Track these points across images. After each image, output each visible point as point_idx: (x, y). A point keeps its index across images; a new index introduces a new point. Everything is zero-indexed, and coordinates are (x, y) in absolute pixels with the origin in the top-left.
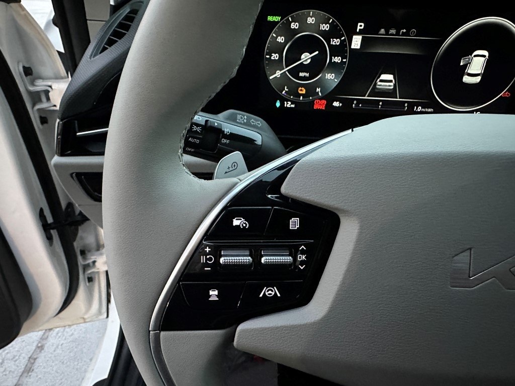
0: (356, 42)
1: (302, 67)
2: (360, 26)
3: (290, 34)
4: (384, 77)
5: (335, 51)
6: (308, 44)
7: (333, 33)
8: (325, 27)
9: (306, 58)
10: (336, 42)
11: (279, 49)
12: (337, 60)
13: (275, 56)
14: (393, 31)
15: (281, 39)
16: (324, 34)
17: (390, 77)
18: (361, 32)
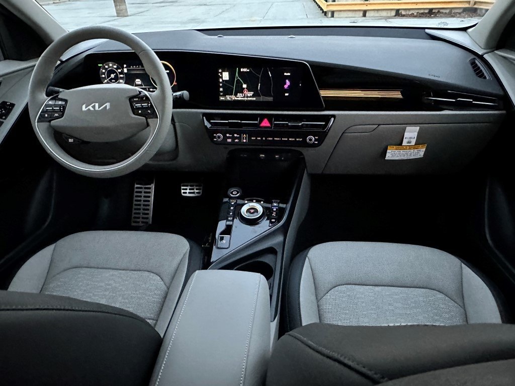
0: (125, 70)
1: (112, 79)
2: (125, 66)
3: (106, 69)
4: (137, 80)
5: (121, 73)
6: (112, 72)
7: (117, 69)
8: (115, 67)
9: (113, 76)
10: (120, 71)
11: (104, 74)
12: (122, 76)
13: (103, 76)
14: (135, 67)
15: (104, 71)
16: (115, 68)
17: (139, 80)
18: (126, 68)
